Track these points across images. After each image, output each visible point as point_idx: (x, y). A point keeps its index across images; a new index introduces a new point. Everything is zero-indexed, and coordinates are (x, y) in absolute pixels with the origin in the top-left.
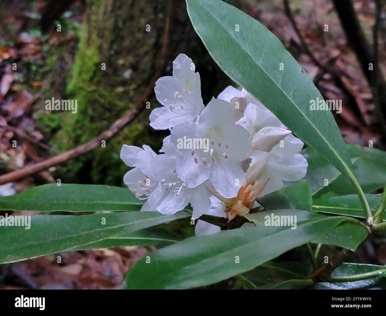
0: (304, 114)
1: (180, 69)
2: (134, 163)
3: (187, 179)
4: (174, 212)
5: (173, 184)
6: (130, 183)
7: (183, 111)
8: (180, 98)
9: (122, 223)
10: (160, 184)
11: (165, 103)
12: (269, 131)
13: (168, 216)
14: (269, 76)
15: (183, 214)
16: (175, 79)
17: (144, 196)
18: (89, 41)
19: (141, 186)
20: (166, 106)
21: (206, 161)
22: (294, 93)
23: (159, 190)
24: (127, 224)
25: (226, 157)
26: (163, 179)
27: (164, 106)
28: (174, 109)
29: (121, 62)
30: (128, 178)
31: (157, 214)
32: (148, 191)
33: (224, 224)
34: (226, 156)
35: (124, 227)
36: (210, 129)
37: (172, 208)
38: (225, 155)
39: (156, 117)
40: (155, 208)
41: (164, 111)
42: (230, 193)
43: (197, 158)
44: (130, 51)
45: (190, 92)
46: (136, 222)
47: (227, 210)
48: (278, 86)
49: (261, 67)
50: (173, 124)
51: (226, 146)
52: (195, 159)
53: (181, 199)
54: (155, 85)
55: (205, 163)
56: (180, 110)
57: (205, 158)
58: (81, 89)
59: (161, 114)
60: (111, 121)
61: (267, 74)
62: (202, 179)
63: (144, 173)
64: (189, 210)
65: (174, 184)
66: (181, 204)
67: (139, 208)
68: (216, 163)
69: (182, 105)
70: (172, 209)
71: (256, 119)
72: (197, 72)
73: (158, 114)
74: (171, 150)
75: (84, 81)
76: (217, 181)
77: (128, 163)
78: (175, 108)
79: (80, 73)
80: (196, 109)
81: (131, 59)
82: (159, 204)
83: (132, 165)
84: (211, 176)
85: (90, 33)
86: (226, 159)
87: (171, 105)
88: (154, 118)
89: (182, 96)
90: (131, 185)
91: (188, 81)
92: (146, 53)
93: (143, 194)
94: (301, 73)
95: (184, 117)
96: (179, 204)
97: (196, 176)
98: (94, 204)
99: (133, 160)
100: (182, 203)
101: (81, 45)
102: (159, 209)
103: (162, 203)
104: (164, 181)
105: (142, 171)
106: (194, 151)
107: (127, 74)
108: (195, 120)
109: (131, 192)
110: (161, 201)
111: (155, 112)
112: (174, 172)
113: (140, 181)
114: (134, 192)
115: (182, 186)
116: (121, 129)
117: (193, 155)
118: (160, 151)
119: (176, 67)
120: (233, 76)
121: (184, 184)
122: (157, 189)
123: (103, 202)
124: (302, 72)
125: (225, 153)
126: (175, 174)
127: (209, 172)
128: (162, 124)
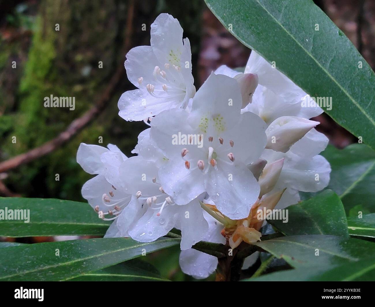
0: (348, 94)
1: (160, 35)
2: (96, 169)
3: (174, 192)
4: (154, 239)
5: (152, 199)
6: (92, 197)
7: (166, 95)
8: (162, 74)
9: (79, 257)
10: (133, 198)
11: (140, 83)
12: (286, 122)
13: (145, 244)
14: (295, 40)
15: (166, 241)
16: (154, 49)
17: (111, 215)
18: (44, 36)
19: (107, 201)
20: (141, 89)
21: (204, 164)
22: (331, 65)
23: (133, 207)
24: (87, 258)
25: (232, 159)
26: (139, 192)
27: (138, 89)
28: (152, 92)
29: (79, 57)
30: (88, 189)
31: (129, 242)
32: (116, 208)
33: (221, 253)
34: (232, 157)
35: (82, 262)
36: (206, 119)
37: (150, 233)
38: (230, 156)
39: (127, 104)
40: (127, 232)
41: (138, 95)
42: (238, 212)
43: (188, 161)
44: (89, 45)
45: (176, 67)
46: (100, 255)
47: (226, 234)
48: (308, 53)
49: (282, 26)
50: (151, 113)
51: (231, 143)
52: (187, 163)
53: (163, 220)
54: (126, 59)
55: (202, 168)
56: (162, 93)
57: (201, 161)
58: (35, 88)
59: (134, 99)
60: (68, 123)
61: (292, 36)
62: (196, 192)
63: (110, 182)
64: (175, 235)
65: (155, 198)
66: (164, 227)
67: (103, 230)
68: (216, 167)
69: (165, 86)
70: (151, 235)
71: (263, 107)
72: (187, 38)
73: (130, 100)
74: (149, 149)
75: (39, 79)
76: (218, 194)
77: (88, 169)
78: (155, 90)
79: (35, 71)
80: (185, 92)
81: (89, 55)
82: (132, 227)
83: (93, 172)
84: (209, 186)
85: (45, 27)
86: (232, 162)
87: (149, 86)
88: (124, 106)
89: (164, 72)
90: (92, 199)
91: (172, 51)
92: (107, 48)
93: (109, 212)
94: (339, 36)
95: (167, 103)
96: (161, 227)
97: (186, 187)
98: (41, 224)
99: (94, 164)
100: (166, 225)
101: (36, 41)
102: (133, 234)
103: (137, 226)
104: (139, 194)
105: (107, 179)
106: (185, 150)
107: (86, 71)
108: (184, 107)
109: (92, 209)
110: (135, 222)
111: (126, 96)
112: (154, 181)
113: (105, 195)
114: (96, 210)
115: (165, 202)
116: (79, 130)
117: (184, 157)
118: (133, 152)
119: (154, 33)
120: (243, 38)
121: (169, 198)
122: (130, 205)
123: (53, 223)
124: (340, 34)
125: (231, 153)
126: (155, 183)
127: (205, 181)
128: (136, 113)
